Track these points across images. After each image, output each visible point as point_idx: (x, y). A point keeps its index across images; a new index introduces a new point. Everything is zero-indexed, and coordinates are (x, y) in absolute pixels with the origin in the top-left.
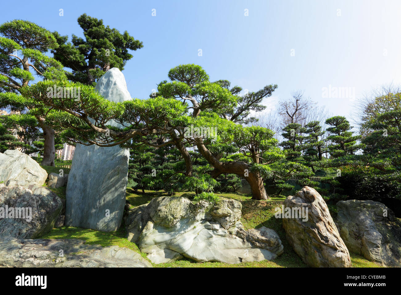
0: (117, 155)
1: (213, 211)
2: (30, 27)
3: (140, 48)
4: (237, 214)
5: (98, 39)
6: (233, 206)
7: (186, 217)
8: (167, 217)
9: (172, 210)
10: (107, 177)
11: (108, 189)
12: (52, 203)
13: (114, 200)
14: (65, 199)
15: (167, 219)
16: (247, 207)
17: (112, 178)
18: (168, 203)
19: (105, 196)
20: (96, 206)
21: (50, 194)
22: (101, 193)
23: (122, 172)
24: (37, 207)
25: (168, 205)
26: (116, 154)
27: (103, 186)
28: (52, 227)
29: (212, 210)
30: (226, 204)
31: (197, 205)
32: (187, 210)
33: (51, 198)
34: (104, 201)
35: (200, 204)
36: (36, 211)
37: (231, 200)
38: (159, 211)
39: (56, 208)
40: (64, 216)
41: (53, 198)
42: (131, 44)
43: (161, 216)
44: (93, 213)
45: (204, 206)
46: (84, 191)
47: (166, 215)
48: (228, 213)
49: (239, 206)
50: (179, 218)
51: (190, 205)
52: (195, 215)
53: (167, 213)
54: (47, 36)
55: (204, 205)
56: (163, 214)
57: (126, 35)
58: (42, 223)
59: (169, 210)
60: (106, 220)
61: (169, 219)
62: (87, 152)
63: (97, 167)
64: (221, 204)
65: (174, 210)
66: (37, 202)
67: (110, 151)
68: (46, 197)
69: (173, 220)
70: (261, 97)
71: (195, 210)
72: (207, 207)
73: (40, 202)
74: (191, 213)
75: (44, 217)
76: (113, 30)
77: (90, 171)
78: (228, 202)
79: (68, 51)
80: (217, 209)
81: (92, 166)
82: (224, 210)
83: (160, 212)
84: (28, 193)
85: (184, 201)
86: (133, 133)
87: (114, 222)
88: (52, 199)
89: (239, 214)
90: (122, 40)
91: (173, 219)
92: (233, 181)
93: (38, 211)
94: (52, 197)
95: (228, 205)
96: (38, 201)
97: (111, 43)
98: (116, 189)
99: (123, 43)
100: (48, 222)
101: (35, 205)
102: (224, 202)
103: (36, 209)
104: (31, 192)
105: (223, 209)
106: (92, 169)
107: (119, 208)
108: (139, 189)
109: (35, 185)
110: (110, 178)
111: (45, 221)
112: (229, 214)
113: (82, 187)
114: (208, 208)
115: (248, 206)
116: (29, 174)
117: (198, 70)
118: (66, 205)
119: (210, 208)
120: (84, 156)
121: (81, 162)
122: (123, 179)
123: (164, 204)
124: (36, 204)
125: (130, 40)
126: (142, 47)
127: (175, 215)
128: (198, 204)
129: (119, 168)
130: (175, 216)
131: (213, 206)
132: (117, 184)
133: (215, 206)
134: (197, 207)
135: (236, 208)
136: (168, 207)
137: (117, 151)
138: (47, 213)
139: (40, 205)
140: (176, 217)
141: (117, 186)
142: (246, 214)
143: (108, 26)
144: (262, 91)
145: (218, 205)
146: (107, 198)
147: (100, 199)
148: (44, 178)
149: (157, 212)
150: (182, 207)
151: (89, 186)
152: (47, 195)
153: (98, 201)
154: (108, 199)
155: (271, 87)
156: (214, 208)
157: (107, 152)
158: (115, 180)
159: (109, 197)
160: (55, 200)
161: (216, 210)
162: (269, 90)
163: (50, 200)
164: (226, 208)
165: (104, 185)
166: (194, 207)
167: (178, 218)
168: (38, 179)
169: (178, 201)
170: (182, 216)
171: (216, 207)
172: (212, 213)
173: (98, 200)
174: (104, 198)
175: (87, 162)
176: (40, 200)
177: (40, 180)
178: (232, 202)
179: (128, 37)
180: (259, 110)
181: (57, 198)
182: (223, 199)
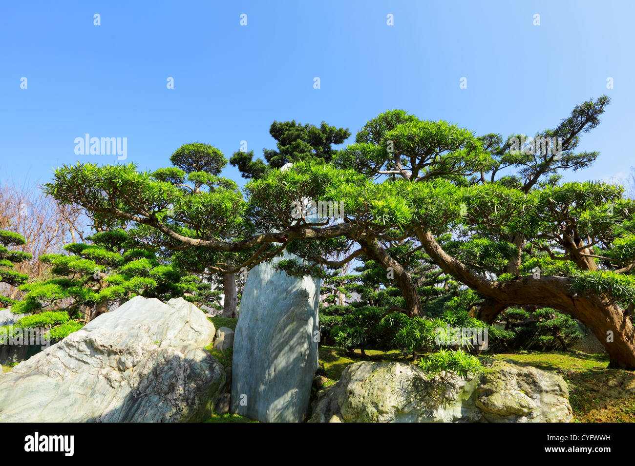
0: (292, 290)
1: (479, 397)
2: (196, 148)
3: (347, 138)
4: (553, 410)
5: (290, 144)
6: (535, 386)
7: (406, 410)
8: (364, 408)
9: (375, 392)
10: (278, 329)
11: (280, 349)
12: (207, 372)
13: (289, 369)
14: (231, 367)
15: (364, 414)
16: (593, 390)
17: (284, 330)
18: (367, 376)
19: (275, 362)
20: (264, 379)
21: (206, 359)
22: (271, 356)
23: (298, 318)
24: (184, 379)
25: (367, 380)
26: (290, 288)
27: (273, 345)
28: (210, 413)
29: (477, 394)
30: (514, 382)
31: (435, 381)
32: (409, 393)
33: (206, 365)
34: (275, 371)
35: (442, 378)
36: (181, 385)
37: (525, 370)
38: (351, 393)
39: (210, 381)
40: (230, 395)
41: (209, 365)
42: (334, 137)
43: (353, 405)
44: (261, 391)
45: (453, 386)
46: (251, 353)
47: (362, 403)
48: (522, 406)
49: (557, 388)
50: (391, 413)
51: (415, 382)
52: (432, 406)
53: (364, 398)
54: (211, 152)
55: (452, 381)
56: (357, 399)
57: (323, 127)
58: (190, 405)
59: (368, 391)
60: (279, 407)
61: (368, 414)
62: (254, 291)
63: (266, 313)
64: (498, 380)
65: (379, 393)
66: (185, 371)
67: (281, 286)
68: (199, 364)
69: (377, 418)
70: (573, 134)
71: (429, 394)
72: (461, 388)
73: (188, 372)
74: (421, 400)
75: (192, 396)
76: (307, 126)
77: (257, 320)
78: (519, 375)
79: (256, 168)
80: (489, 393)
81: (260, 311)
82: (510, 397)
83: (352, 395)
84: (177, 358)
85: (401, 372)
86: (259, 240)
87: (291, 410)
88: (208, 368)
89: (561, 409)
90: (320, 134)
91: (378, 414)
92: (550, 323)
93: (185, 386)
94: (208, 363)
95: (518, 383)
96: (187, 370)
97: (306, 143)
98: (291, 349)
99: (321, 139)
100: (199, 404)
101: (182, 376)
102: (504, 375)
103: (182, 382)
104: (182, 356)
105: (505, 395)
106: (259, 316)
107: (298, 384)
108: (356, 348)
109: (190, 345)
110: (282, 330)
111: (193, 403)
112: (526, 410)
113: (249, 346)
114: (467, 389)
115: (595, 388)
116: (191, 330)
117: (399, 117)
118: (233, 377)
119: (472, 390)
120: (251, 297)
121: (248, 307)
122: (302, 330)
123: (359, 377)
124: (182, 374)
125: (331, 131)
126: (349, 135)
127: (380, 405)
128: (437, 378)
129: (293, 311)
130: (381, 408)
131: (478, 385)
132: (291, 340)
133: (482, 386)
134: (433, 388)
135: (547, 392)
136: (368, 386)
137: (292, 283)
138: (198, 388)
139: (189, 377)
140: (384, 409)
141: (292, 343)
142: (594, 411)
143: (300, 124)
144: (570, 121)
145: (491, 381)
146: (279, 365)
147: (269, 367)
148: (209, 335)
149: (347, 397)
150: (396, 385)
151: (256, 345)
152: (201, 360)
153: (268, 370)
154: (280, 367)
155: (589, 106)
156: (481, 390)
157: (277, 287)
158: (289, 333)
159: (282, 362)
160: (211, 369)
161: (487, 396)
162: (588, 114)
163: (204, 368)
164: (514, 392)
165: (274, 341)
166: (426, 388)
167: (387, 413)
168: (201, 337)
169: (387, 371)
170: (397, 410)
171: (486, 387)
172: (477, 402)
173: (267, 368)
174: (275, 365)
175: (254, 306)
176: (189, 368)
177: (202, 338)
178: (528, 376)
179: (327, 128)
180: (582, 165)
181: (215, 364)
182: (503, 368)
